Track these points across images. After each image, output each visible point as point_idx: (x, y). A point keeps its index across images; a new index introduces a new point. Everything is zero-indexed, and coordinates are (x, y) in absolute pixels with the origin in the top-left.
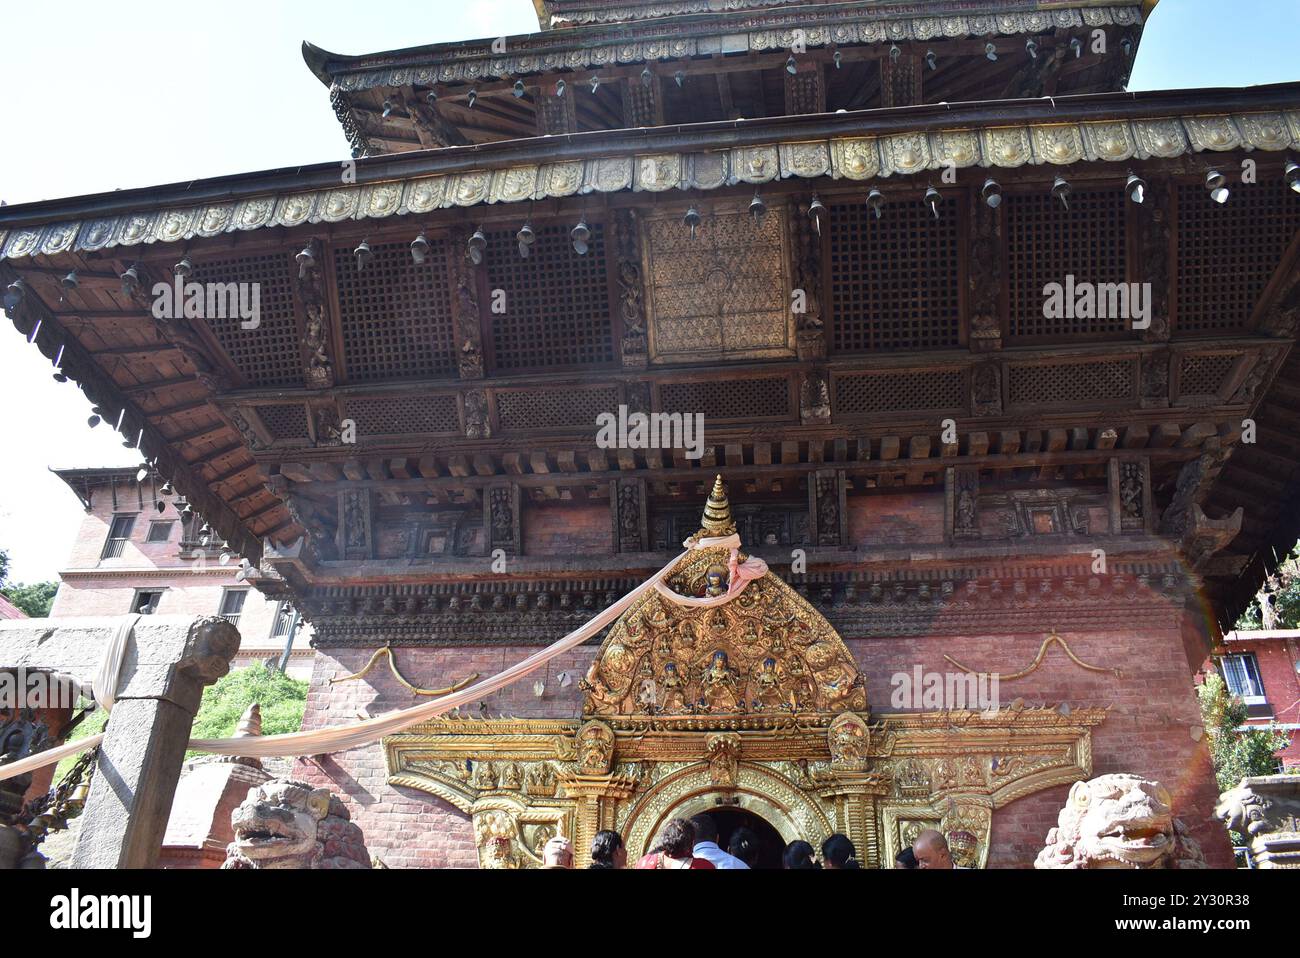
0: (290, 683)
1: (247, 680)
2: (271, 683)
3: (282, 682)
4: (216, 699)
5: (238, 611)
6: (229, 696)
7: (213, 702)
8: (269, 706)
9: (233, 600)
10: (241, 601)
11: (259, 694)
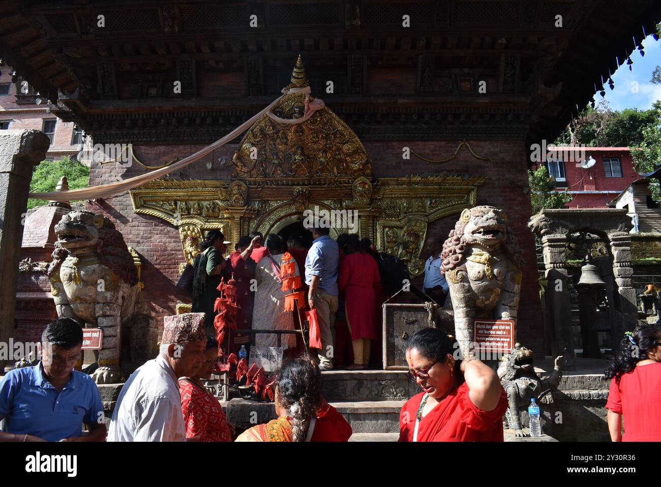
0: (84, 168)
1: (61, 167)
2: (74, 168)
3: (79, 167)
4: (45, 177)
5: (52, 131)
6: (52, 175)
7: (44, 179)
8: (74, 180)
9: (49, 125)
10: (53, 126)
11: (68, 174)
